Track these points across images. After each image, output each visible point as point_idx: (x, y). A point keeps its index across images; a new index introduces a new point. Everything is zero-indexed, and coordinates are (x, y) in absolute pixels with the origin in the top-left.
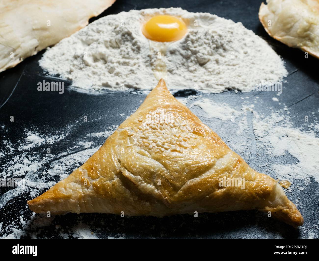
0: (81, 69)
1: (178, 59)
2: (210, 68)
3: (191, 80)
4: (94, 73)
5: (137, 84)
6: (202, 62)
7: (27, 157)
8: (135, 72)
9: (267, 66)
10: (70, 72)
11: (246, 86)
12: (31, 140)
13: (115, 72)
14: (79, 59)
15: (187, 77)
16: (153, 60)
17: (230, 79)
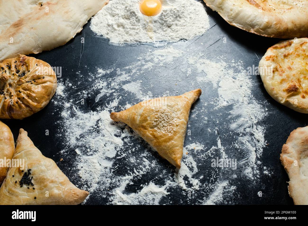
0: (112, 32)
1: (158, 25)
2: (173, 29)
3: (164, 36)
4: (119, 34)
5: (140, 39)
6: (169, 25)
7: (100, 80)
8: (139, 33)
9: (201, 23)
10: (108, 34)
11: (189, 37)
12: (100, 72)
13: (129, 34)
14: (111, 27)
15: (163, 34)
16: (146, 26)
17: (182, 34)
